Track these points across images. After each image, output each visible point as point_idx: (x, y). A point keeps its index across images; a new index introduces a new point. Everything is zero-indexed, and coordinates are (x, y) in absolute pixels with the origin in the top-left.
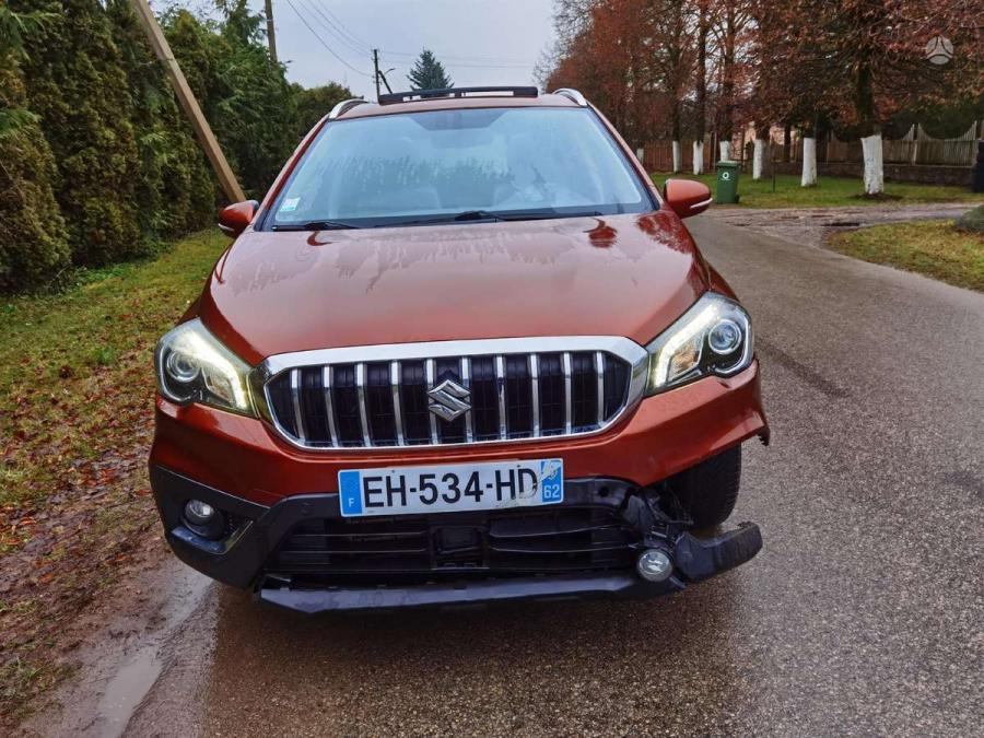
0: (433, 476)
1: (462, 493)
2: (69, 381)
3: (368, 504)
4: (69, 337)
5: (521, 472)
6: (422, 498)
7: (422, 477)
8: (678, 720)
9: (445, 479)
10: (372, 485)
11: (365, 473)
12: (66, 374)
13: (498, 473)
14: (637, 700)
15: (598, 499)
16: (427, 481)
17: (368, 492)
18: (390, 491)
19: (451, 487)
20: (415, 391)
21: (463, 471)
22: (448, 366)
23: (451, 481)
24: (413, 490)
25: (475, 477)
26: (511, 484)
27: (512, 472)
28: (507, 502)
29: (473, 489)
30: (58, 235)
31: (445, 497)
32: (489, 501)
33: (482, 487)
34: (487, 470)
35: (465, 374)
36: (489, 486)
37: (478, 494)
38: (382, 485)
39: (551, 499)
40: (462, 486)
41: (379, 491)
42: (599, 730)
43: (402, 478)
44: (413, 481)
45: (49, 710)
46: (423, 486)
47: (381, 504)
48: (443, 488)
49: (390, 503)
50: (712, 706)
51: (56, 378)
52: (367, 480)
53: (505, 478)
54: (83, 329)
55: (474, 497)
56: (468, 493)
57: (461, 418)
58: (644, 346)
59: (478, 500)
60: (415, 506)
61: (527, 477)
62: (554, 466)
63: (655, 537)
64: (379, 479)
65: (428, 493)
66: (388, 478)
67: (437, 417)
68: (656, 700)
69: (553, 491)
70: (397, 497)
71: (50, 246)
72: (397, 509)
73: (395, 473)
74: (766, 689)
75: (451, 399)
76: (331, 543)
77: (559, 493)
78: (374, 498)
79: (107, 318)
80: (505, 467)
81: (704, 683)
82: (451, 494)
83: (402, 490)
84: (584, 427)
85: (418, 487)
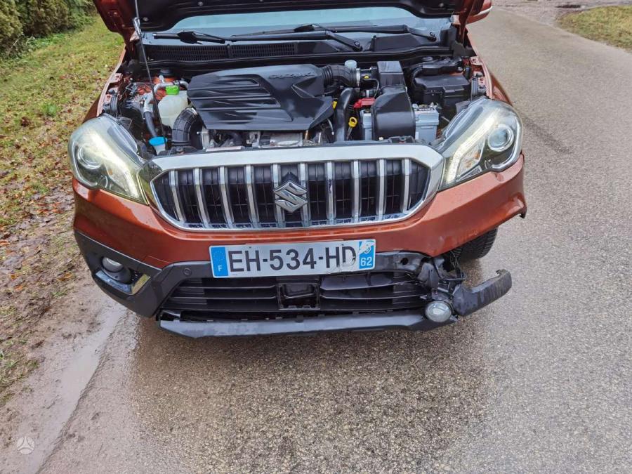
0: (279, 251)
1: (301, 263)
2: (27, 128)
3: (233, 270)
4: (26, 93)
5: (344, 249)
6: (272, 266)
7: (272, 252)
8: (447, 410)
9: (288, 253)
10: (235, 257)
11: (229, 248)
12: (25, 123)
13: (327, 250)
14: (419, 394)
15: (400, 267)
16: (275, 254)
17: (232, 261)
18: (248, 261)
19: (293, 259)
21: (302, 248)
22: (289, 170)
23: (293, 255)
24: (265, 260)
25: (311, 251)
26: (337, 257)
27: (337, 249)
28: (334, 268)
29: (309, 260)
30: (11, 13)
31: (288, 265)
32: (321, 269)
33: (316, 259)
34: (319, 248)
35: (303, 177)
36: (321, 258)
37: (313, 264)
38: (242, 257)
39: (366, 267)
40: (301, 259)
41: (240, 261)
43: (257, 252)
44: (265, 255)
45: (24, 393)
46: (272, 258)
47: (242, 270)
48: (288, 259)
49: (249, 269)
50: (470, 400)
51: (18, 126)
52: (231, 253)
53: (332, 253)
54: (35, 87)
55: (309, 266)
56: (305, 263)
57: (299, 210)
58: (441, 153)
59: (312, 267)
60: (267, 271)
61: (348, 253)
62: (368, 245)
63: (439, 291)
64: (240, 252)
65: (276, 263)
66: (247, 253)
68: (432, 394)
69: (367, 261)
70: (253, 265)
71: (7, 22)
72: (254, 273)
73: (252, 249)
74: (508, 387)
76: (207, 292)
77: (372, 262)
78: (236, 265)
79: (51, 78)
80: (333, 245)
81: (466, 382)
82: (293, 264)
83: (257, 260)
84: (392, 215)
85: (269, 259)
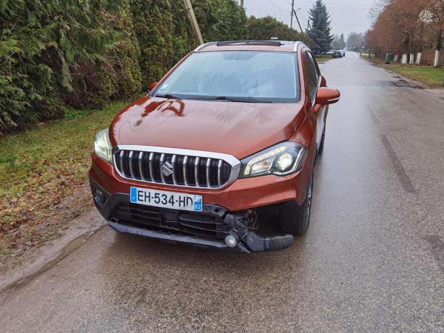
0: (159, 194)
1: (168, 202)
3: (139, 200)
5: (188, 198)
6: (155, 201)
7: (156, 194)
8: (230, 297)
9: (163, 196)
10: (140, 194)
11: (139, 189)
13: (180, 197)
15: (215, 213)
16: (157, 195)
17: (139, 196)
18: (146, 197)
19: (164, 199)
20: (156, 164)
21: (169, 194)
22: (168, 156)
23: (164, 197)
24: (153, 198)
25: (172, 197)
26: (184, 202)
27: (184, 197)
28: (182, 208)
29: (171, 201)
30: (138, 79)
31: (162, 202)
32: (176, 206)
33: (174, 201)
34: (177, 196)
35: (173, 160)
36: (177, 201)
37: (173, 203)
38: (143, 194)
39: (198, 210)
40: (168, 199)
41: (142, 196)
42: (201, 293)
43: (150, 193)
44: (153, 195)
45: (49, 246)
46: (156, 197)
47: (142, 201)
48: (162, 199)
49: (145, 201)
50: (245, 296)
52: (139, 191)
53: (182, 199)
55: (171, 204)
56: (169, 202)
57: (171, 176)
58: (240, 160)
59: (173, 205)
60: (152, 203)
61: (189, 200)
62: (198, 198)
63: (233, 231)
64: (142, 192)
65: (157, 200)
66: (145, 192)
67: (163, 174)
69: (198, 207)
70: (147, 199)
71: (134, 84)
72: (147, 203)
73: (148, 191)
74: (269, 296)
75: (168, 169)
76: (132, 211)
77: (201, 208)
78: (141, 198)
80: (183, 195)
82: (164, 202)
83: (149, 197)
84: (214, 186)
85: (154, 197)
